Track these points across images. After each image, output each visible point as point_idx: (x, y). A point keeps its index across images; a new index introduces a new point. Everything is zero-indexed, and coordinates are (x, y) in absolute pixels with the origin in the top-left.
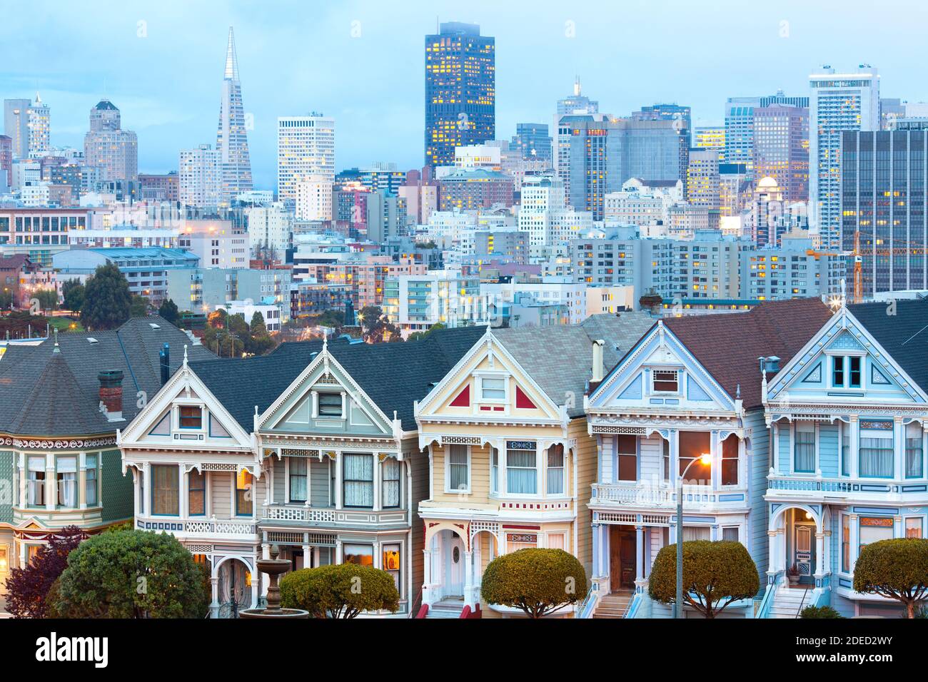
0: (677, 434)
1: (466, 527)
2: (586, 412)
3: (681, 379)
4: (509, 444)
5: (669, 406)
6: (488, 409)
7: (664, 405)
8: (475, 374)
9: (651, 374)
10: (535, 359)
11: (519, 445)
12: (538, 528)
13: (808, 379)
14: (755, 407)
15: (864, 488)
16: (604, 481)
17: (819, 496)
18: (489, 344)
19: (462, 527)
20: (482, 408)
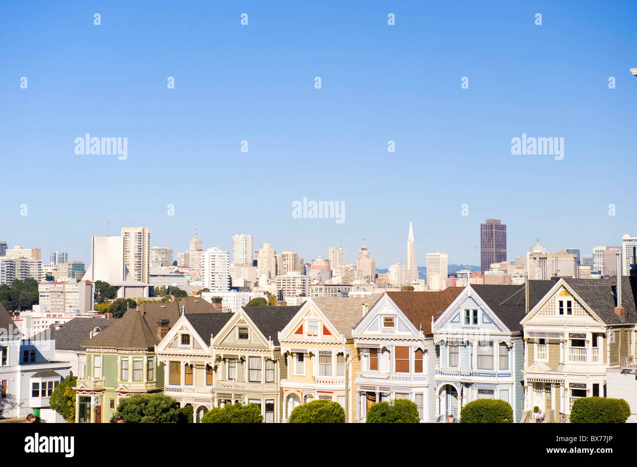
0: (394, 348)
1: (301, 392)
2: (353, 337)
3: (396, 321)
4: (320, 352)
5: (390, 334)
6: (311, 335)
7: (388, 334)
8: (305, 319)
9: (383, 318)
10: (334, 312)
11: (324, 353)
12: (332, 393)
13: (454, 321)
14: (429, 335)
15: (480, 375)
16: (363, 370)
17: (459, 378)
18: (311, 305)
19: (299, 392)
20: (308, 335)
